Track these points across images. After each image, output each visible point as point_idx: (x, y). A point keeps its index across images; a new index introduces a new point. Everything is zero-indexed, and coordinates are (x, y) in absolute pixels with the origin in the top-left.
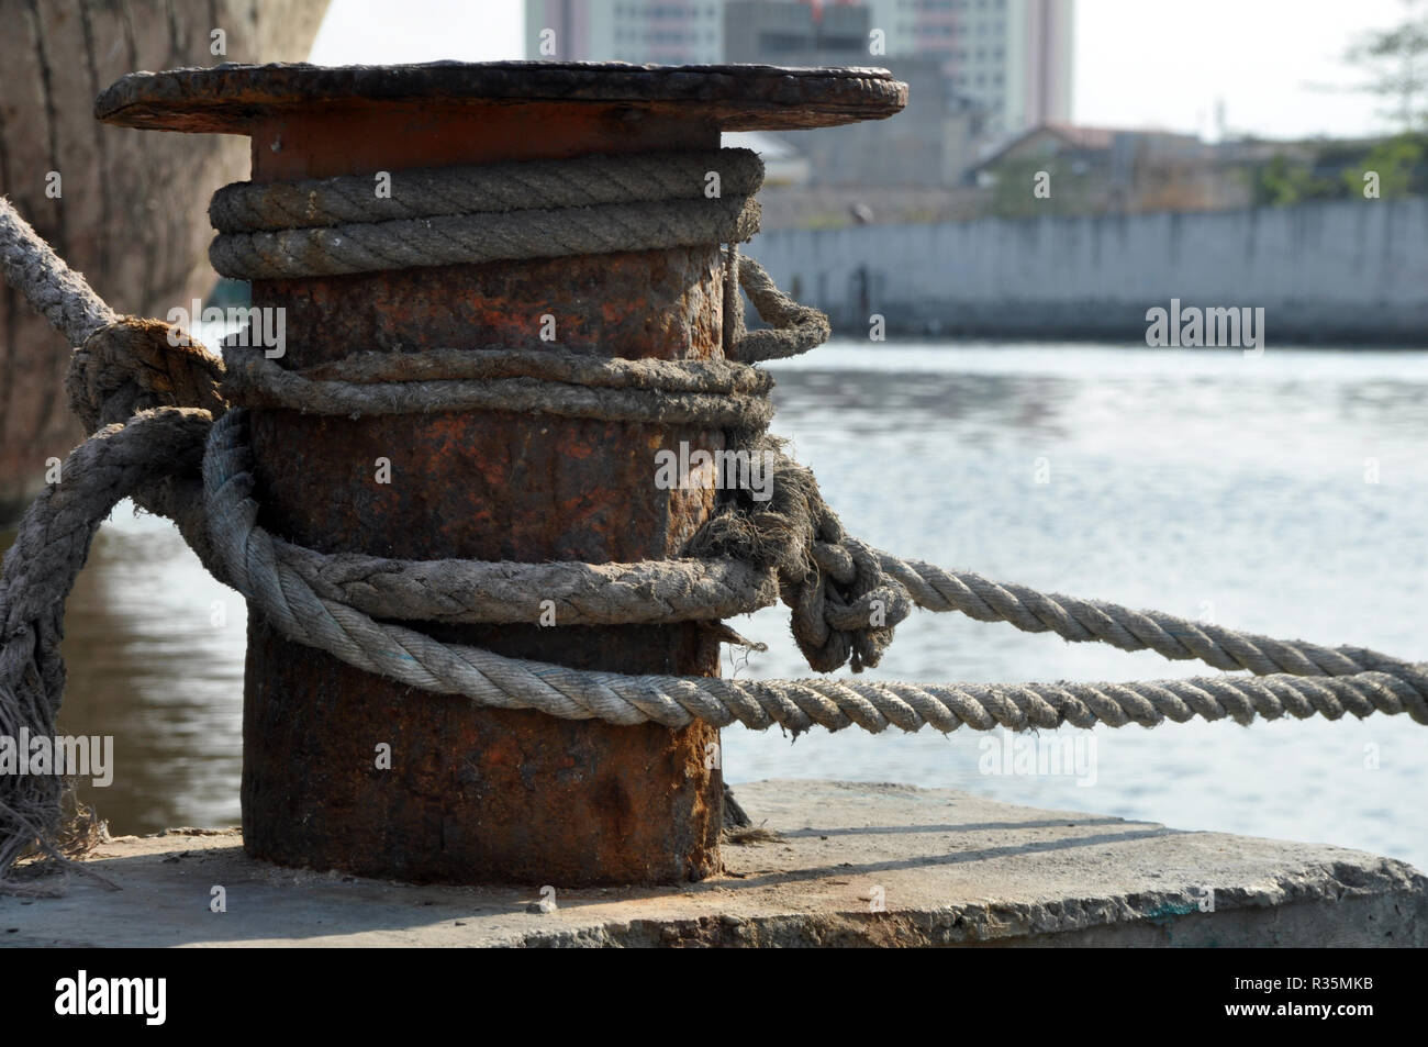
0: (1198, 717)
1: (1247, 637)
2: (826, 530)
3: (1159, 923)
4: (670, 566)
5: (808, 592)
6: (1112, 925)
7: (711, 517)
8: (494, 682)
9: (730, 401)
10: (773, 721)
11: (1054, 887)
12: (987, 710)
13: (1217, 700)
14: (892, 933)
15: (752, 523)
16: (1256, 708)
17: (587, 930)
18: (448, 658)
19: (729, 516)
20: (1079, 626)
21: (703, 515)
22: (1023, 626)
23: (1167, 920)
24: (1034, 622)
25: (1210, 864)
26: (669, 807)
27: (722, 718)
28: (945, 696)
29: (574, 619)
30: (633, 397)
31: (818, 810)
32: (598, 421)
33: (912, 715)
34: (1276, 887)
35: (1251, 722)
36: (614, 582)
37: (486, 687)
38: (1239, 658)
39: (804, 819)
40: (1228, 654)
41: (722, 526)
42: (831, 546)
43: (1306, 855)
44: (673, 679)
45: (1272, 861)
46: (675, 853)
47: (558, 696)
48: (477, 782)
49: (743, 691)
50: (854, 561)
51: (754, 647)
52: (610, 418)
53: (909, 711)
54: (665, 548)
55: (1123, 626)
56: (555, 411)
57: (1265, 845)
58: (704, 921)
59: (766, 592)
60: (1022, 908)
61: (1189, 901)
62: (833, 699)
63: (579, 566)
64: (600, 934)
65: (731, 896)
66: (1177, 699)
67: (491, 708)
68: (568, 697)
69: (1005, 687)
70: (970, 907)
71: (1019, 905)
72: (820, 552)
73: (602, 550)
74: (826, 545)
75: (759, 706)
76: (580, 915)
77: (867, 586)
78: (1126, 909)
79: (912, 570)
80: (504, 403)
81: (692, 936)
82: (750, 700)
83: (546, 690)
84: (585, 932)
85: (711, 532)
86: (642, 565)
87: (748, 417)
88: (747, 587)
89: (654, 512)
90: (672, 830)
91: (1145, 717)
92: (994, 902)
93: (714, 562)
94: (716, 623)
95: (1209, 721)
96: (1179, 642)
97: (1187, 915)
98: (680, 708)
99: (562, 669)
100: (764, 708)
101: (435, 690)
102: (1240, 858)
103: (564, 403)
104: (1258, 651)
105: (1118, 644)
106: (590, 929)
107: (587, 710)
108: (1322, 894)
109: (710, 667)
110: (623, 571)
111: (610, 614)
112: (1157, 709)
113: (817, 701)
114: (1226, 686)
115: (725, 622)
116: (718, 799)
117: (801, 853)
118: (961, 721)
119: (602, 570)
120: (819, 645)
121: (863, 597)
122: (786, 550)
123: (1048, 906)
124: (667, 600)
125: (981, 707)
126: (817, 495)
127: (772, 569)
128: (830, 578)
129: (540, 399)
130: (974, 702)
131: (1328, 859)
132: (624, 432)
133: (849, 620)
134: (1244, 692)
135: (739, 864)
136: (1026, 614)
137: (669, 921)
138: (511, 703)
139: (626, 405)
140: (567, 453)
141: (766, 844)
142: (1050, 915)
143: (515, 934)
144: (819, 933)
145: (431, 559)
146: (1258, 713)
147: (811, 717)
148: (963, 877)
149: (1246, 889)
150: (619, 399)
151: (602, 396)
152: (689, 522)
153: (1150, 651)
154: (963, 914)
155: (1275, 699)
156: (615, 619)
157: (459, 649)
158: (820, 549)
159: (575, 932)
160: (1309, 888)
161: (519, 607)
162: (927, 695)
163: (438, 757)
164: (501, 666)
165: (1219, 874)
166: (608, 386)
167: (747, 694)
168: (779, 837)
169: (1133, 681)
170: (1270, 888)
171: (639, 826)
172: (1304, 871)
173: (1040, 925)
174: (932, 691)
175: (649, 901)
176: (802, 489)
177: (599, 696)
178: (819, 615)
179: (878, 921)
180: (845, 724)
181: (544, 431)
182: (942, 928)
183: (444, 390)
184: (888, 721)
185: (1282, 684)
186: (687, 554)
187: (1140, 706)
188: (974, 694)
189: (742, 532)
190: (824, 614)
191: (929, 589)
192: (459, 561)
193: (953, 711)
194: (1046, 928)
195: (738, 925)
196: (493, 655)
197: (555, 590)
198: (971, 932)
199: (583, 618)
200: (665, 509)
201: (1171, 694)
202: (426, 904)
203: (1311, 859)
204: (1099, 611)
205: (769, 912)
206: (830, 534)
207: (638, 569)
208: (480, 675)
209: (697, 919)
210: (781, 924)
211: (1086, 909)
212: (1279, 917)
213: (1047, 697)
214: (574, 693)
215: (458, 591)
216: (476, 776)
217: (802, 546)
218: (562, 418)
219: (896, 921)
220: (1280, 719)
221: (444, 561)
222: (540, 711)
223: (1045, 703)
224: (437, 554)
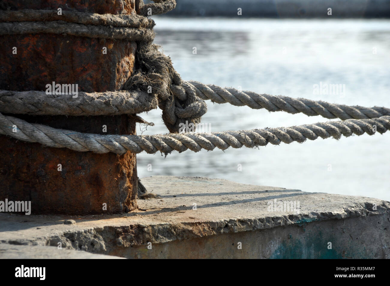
0: (319, 138)
1: (338, 106)
2: (175, 80)
3: (301, 225)
4: (117, 93)
5: (169, 103)
6: (283, 226)
7: (132, 75)
8: (50, 138)
9: (139, 30)
10: (157, 150)
11: (262, 212)
12: (239, 141)
13: (326, 131)
14: (202, 230)
15: (148, 77)
16: (341, 133)
17: (88, 230)
18: (32, 129)
19: (139, 75)
20: (274, 106)
21: (129, 74)
22: (253, 107)
23: (303, 224)
24: (257, 105)
25: (319, 204)
26: (117, 184)
27: (137, 150)
28: (222, 136)
29: (81, 113)
30: (102, 29)
31: (172, 187)
32: (88, 38)
33: (210, 145)
34: (344, 212)
35: (340, 138)
36: (96, 100)
37: (47, 140)
38: (335, 114)
39: (167, 190)
40: (331, 113)
41: (137, 78)
42: (177, 86)
43: (354, 200)
44: (119, 136)
45: (342, 202)
46: (120, 202)
47: (75, 143)
48: (44, 176)
49: (145, 140)
50: (186, 92)
51: (149, 124)
52: (93, 37)
53: (209, 143)
54: (115, 87)
55: (290, 105)
56: (72, 34)
57: (339, 197)
58: (131, 226)
59: (153, 103)
60: (250, 220)
61: (312, 217)
62: (180, 140)
63: (82, 93)
64: (93, 232)
65: (141, 217)
66: (311, 131)
67: (49, 148)
68: (79, 143)
69: (245, 132)
70: (231, 220)
71: (249, 219)
72: (173, 89)
73: (91, 88)
74: (175, 86)
75: (151, 145)
76: (85, 225)
77: (191, 101)
78: (288, 221)
79: (210, 88)
80: (52, 31)
81: (128, 232)
82: (148, 143)
83: (70, 141)
84: (86, 231)
85: (132, 81)
86: (106, 93)
87: (145, 37)
88: (146, 101)
89: (111, 73)
90: (119, 193)
91: (299, 139)
92: (240, 218)
93: (134, 92)
94: (134, 115)
95: (324, 139)
96: (312, 109)
97: (311, 222)
98: (121, 147)
99: (76, 133)
100: (154, 146)
101: (27, 141)
102: (330, 202)
103: (75, 31)
104: (342, 111)
105: (289, 112)
106: (89, 230)
107: (86, 148)
108: (361, 214)
109: (132, 132)
110: (99, 95)
111: (94, 111)
112: (303, 136)
113: (174, 142)
114: (330, 125)
115: (138, 115)
116: (136, 182)
117: (166, 202)
118: (229, 145)
119: (91, 95)
120: (173, 124)
121: (189, 106)
122: (161, 87)
123: (260, 220)
124: (116, 107)
125: (236, 140)
126: (172, 67)
127: (155, 95)
128: (177, 98)
129: (66, 29)
130: (234, 138)
131: (363, 201)
132: (99, 42)
133: (185, 114)
134: (337, 127)
135: (144, 206)
136: (253, 102)
137: (119, 226)
138: (57, 145)
139: (99, 32)
140: (77, 50)
141: (153, 199)
142: (260, 223)
143: (60, 232)
144: (175, 230)
145: (25, 91)
146: (342, 135)
147: (171, 148)
148: (228, 210)
149: (333, 213)
150: (97, 29)
151: (90, 28)
152: (124, 77)
153: (301, 113)
154: (228, 223)
155: (349, 129)
156: (96, 114)
157: (36, 125)
158: (173, 87)
159: (83, 231)
160: (356, 212)
161: (59, 109)
162: (216, 136)
163: (28, 166)
164: (53, 131)
165: (322, 207)
166: (92, 24)
167: (147, 141)
168: (157, 197)
169: (294, 126)
170: (341, 212)
171: (106, 192)
172: (354, 206)
173: (257, 227)
174: (217, 135)
175: (110, 220)
176: (167, 65)
177: (91, 142)
178: (173, 112)
179: (197, 225)
180: (185, 149)
181: (68, 42)
182: (220, 228)
183: (29, 25)
184: (201, 147)
185: (351, 123)
186: (123, 89)
187: (297, 135)
188: (234, 135)
189: (144, 81)
190: (175, 112)
191: (216, 95)
192: (36, 92)
193: (226, 142)
194: (259, 228)
195: (144, 227)
196: (50, 127)
197: (73, 102)
198: (231, 230)
199: (84, 113)
200: (115, 72)
201: (309, 130)
202: (25, 222)
203: (356, 201)
204: (281, 100)
205: (156, 223)
206: (177, 82)
207: (105, 95)
208: (45, 135)
209: (129, 225)
210: (161, 227)
211: (273, 221)
212: (345, 223)
213: (261, 134)
214: (81, 142)
215: (36, 103)
216: (43, 173)
217: (167, 86)
218: (74, 37)
219: (203, 226)
220: (351, 136)
221: (30, 92)
222: (68, 149)
223: (261, 136)
224: (27, 89)
